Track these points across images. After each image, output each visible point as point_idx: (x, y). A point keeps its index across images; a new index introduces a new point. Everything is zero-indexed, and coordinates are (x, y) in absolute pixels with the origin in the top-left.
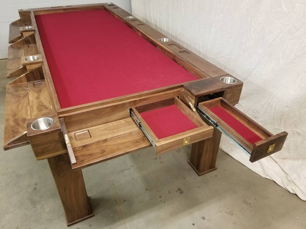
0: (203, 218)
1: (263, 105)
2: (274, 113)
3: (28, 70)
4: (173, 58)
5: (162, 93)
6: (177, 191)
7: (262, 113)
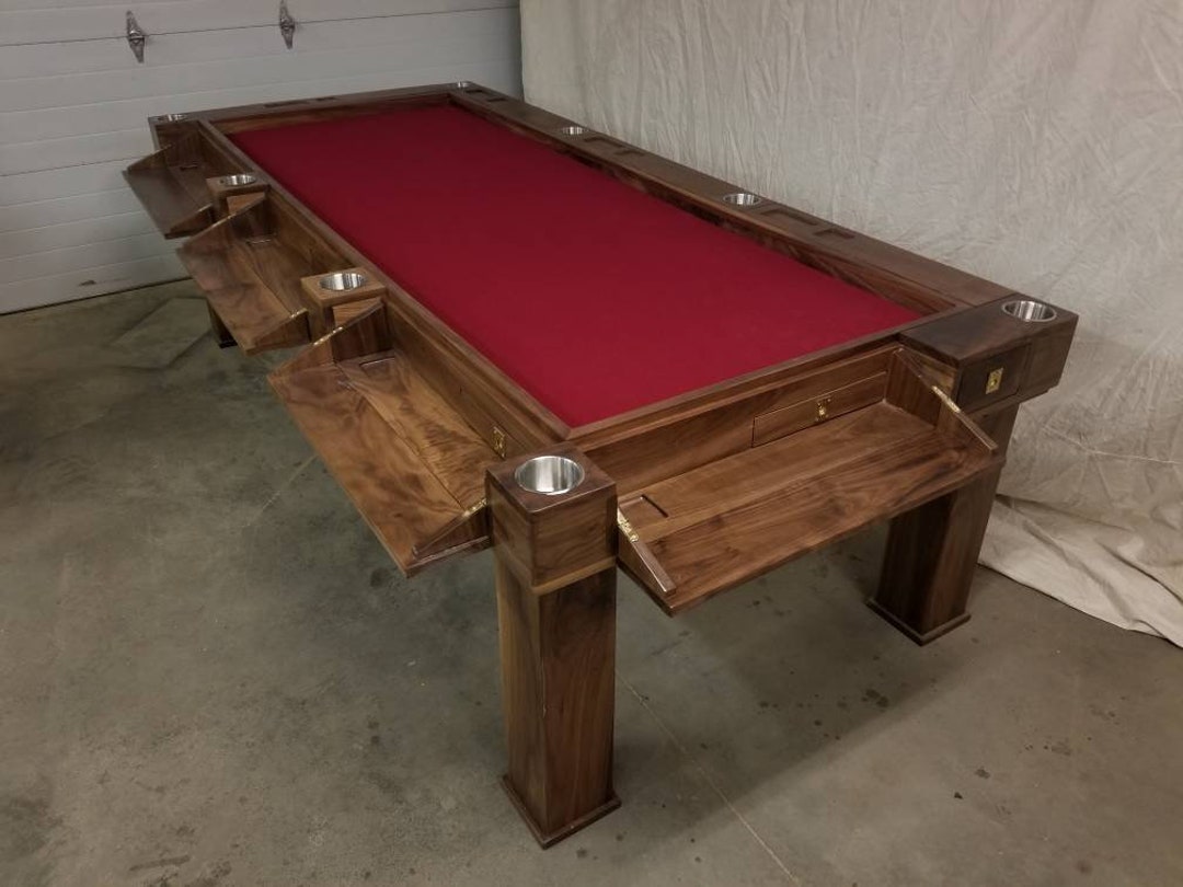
0: (982, 773)
1: (1109, 390)
2: (1150, 410)
3: (337, 323)
4: (800, 253)
5: (845, 363)
6: (865, 700)
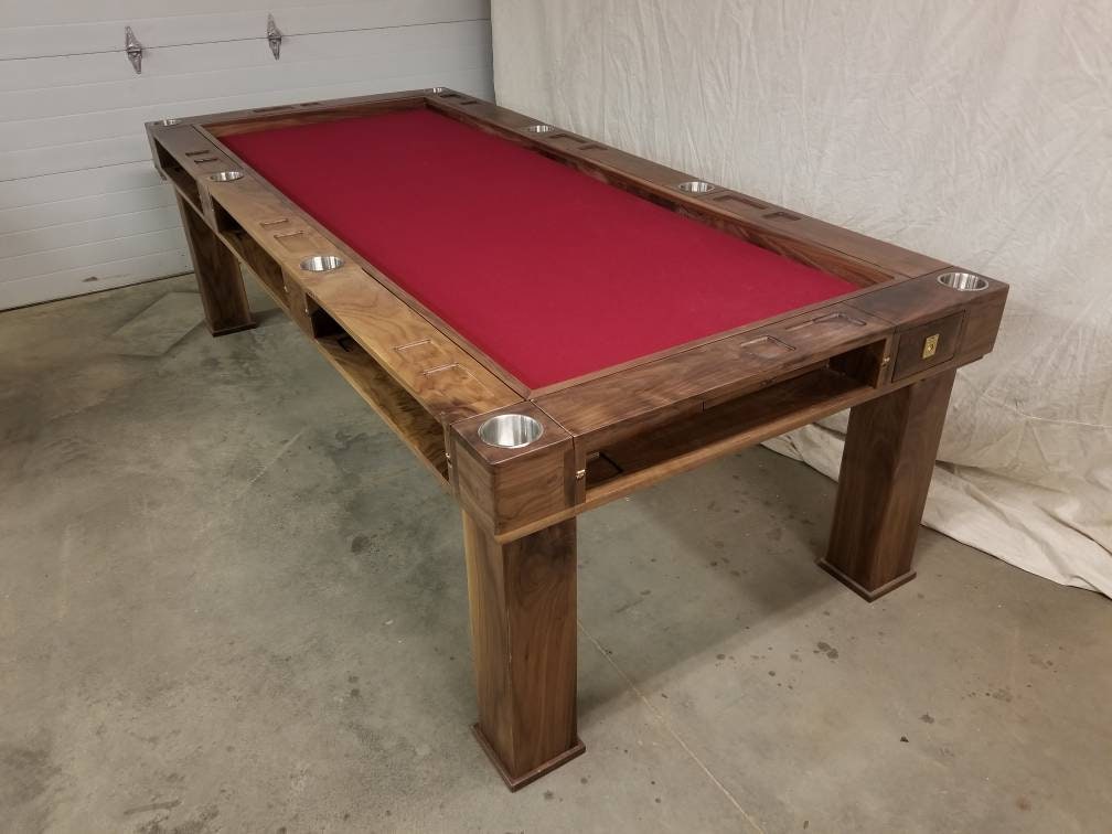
0: (927, 718)
1: (1042, 359)
2: (1081, 376)
4: (751, 234)
6: (815, 652)
7: (1040, 383)
